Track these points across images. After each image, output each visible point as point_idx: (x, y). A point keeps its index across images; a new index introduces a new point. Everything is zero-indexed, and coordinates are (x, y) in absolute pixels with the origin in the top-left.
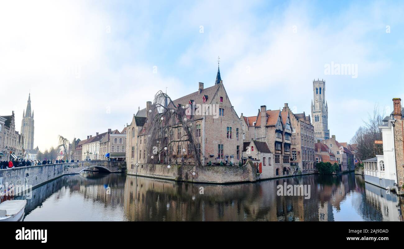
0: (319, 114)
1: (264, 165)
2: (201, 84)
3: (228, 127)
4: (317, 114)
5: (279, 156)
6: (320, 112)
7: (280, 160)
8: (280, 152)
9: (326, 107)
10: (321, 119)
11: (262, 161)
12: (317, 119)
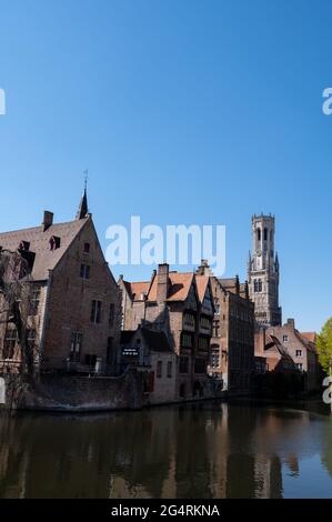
0: (263, 278)
1: (159, 376)
2: (49, 216)
3: (94, 301)
4: (257, 278)
5: (187, 359)
6: (263, 273)
7: (190, 367)
8: (189, 351)
9: (277, 264)
10: (265, 286)
11: (154, 368)
12: (258, 286)
